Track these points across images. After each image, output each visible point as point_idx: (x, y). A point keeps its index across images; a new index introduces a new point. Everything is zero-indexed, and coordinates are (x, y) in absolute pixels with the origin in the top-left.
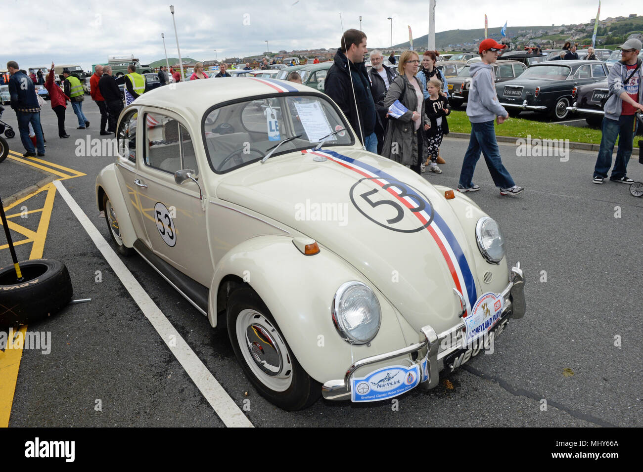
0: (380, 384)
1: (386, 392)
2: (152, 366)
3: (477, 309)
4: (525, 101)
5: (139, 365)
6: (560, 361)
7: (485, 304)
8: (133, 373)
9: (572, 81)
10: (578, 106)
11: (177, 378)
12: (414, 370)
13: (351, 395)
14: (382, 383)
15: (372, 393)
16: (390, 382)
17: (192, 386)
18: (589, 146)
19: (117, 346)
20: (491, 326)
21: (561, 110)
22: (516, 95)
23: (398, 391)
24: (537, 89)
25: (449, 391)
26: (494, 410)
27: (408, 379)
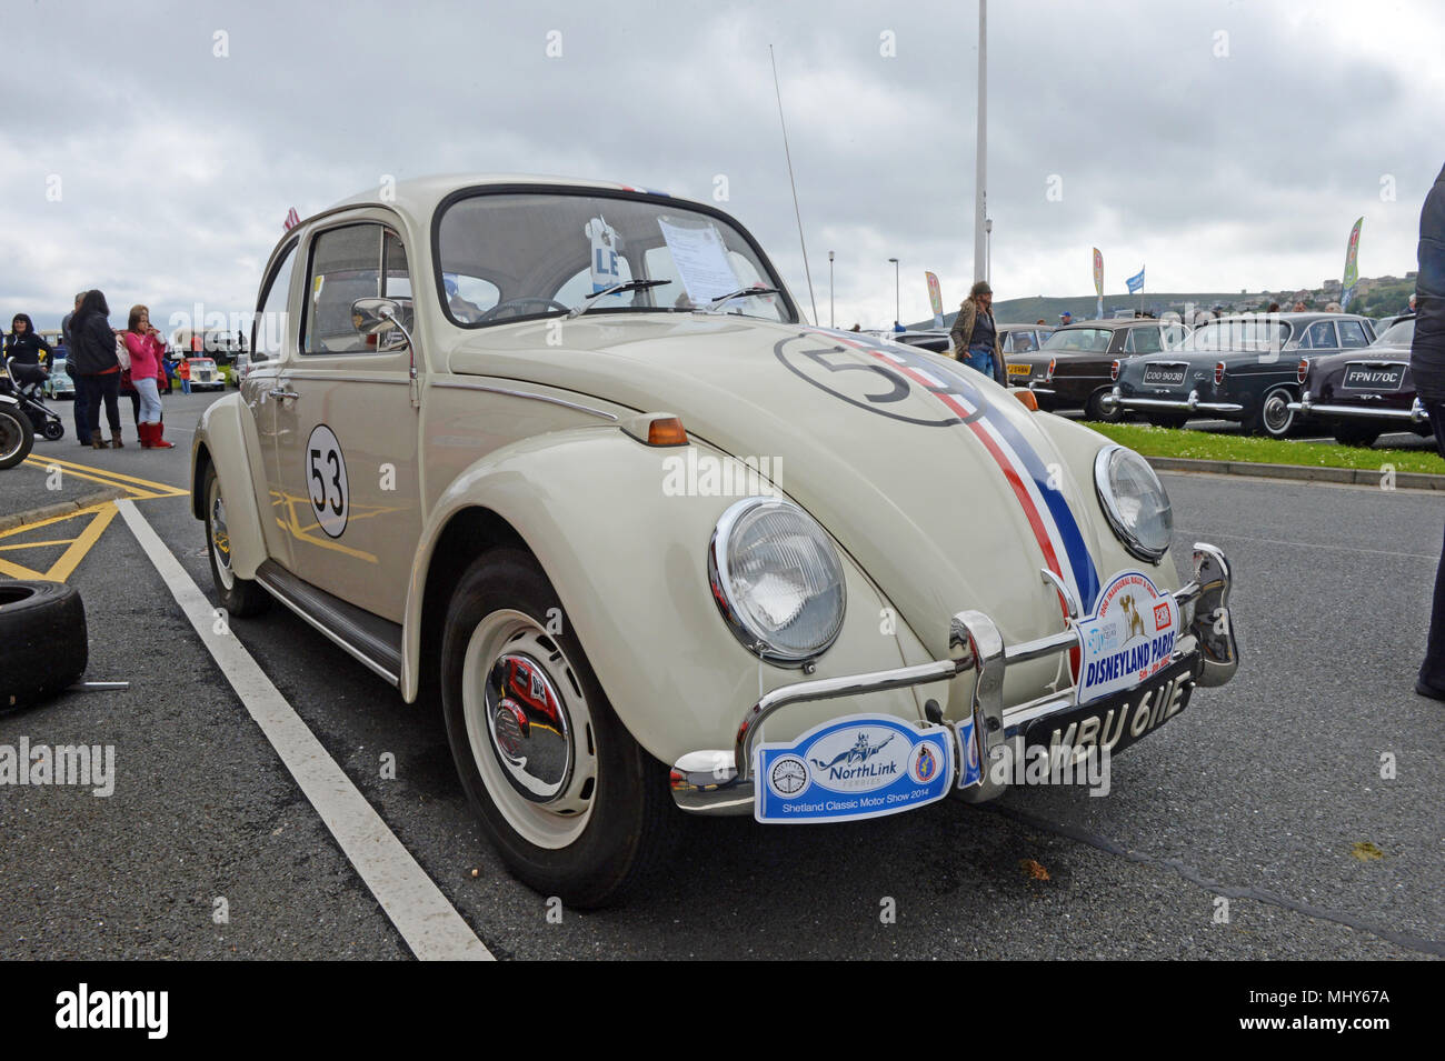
0: (837, 766)
1: (856, 797)
2: (239, 810)
3: (1107, 603)
4: (1194, 393)
5: (207, 807)
6: (1340, 828)
7: (1128, 598)
8: (185, 820)
9: (1296, 353)
10: (1314, 401)
11: (296, 836)
12: (937, 739)
13: (753, 803)
14: (843, 764)
15: (816, 794)
16: (868, 763)
17: (332, 853)
18: (1347, 473)
19: (163, 769)
20: (1150, 670)
21: (1276, 415)
22: (1171, 381)
23: (892, 798)
24: (1220, 366)
25: (1038, 886)
26: (1168, 927)
27: (919, 766)
